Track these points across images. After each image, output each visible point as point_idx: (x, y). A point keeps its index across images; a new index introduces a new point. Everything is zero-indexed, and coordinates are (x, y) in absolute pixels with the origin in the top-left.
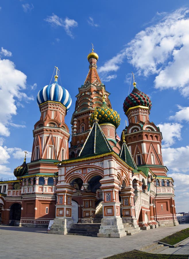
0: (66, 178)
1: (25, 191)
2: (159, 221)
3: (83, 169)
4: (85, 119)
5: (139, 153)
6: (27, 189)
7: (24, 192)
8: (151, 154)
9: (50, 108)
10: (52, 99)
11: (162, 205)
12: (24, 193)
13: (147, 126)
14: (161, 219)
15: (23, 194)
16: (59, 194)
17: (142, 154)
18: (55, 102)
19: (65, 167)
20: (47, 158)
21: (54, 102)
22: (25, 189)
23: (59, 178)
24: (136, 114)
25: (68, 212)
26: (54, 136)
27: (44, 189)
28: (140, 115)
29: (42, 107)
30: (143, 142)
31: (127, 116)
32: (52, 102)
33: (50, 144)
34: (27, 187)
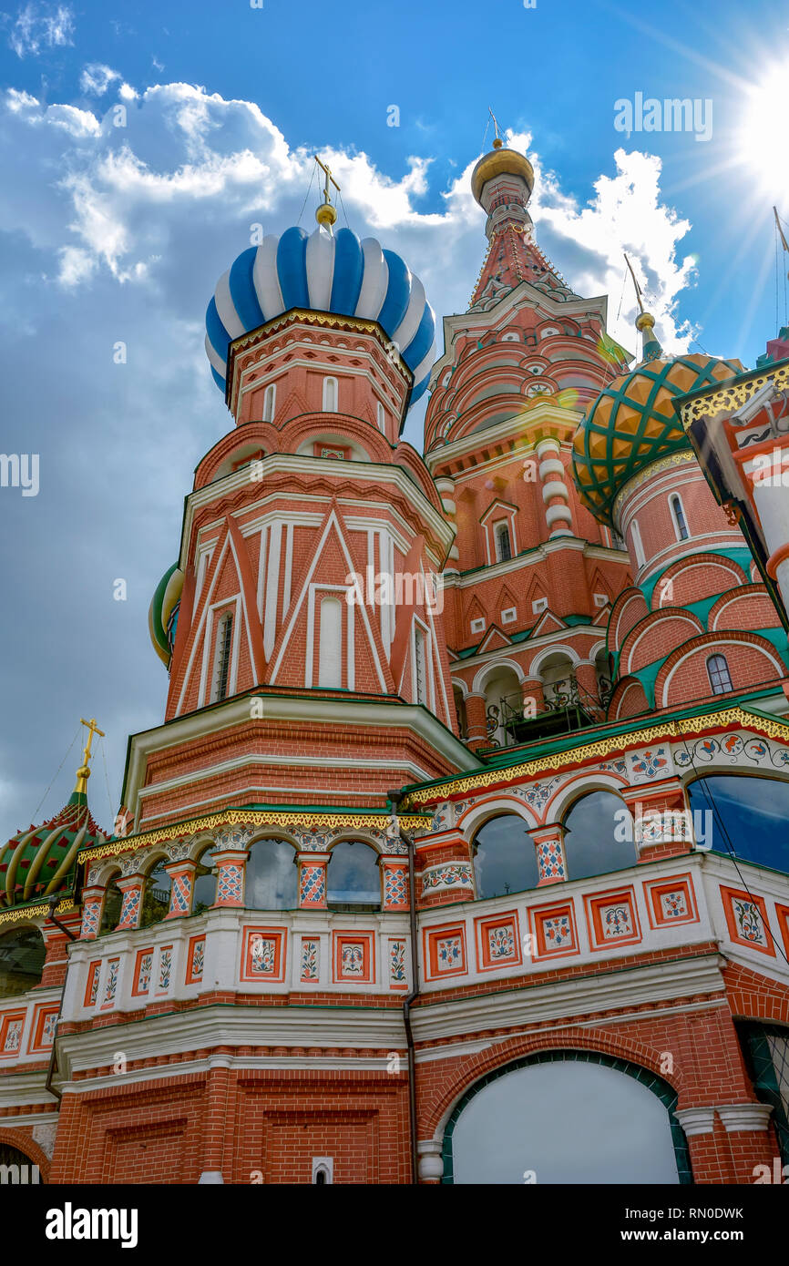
1: (101, 995)
4: (509, 477)
6: (126, 965)
7: (89, 1002)
9: (310, 356)
12: (96, 1010)
15: (80, 1028)
18: (341, 322)
20: (309, 684)
22: (104, 972)
26: (351, 523)
27: (295, 948)
32: (322, 319)
33: (324, 581)
34: (125, 945)
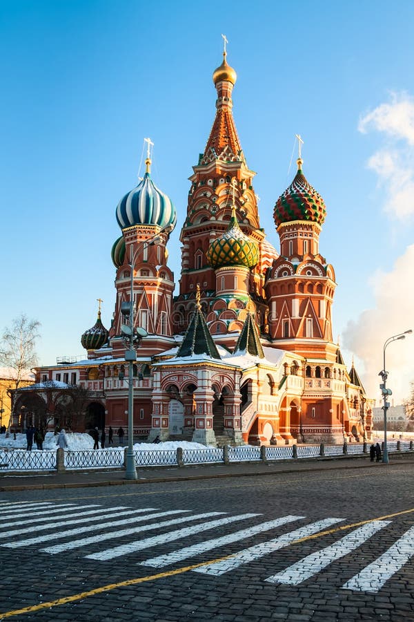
0: (162, 384)
1: (109, 386)
2: (304, 434)
3: (179, 376)
4: (203, 240)
5: (288, 317)
6: (112, 382)
8: (307, 319)
9: (141, 237)
10: (142, 221)
11: (314, 409)
12: (109, 388)
13: (305, 267)
14: (308, 431)
15: (107, 390)
16: (155, 402)
17: (292, 318)
18: (148, 227)
19: (161, 372)
21: (145, 227)
22: (109, 383)
23: (154, 383)
24: (292, 238)
25: (164, 423)
26: (148, 292)
28: (299, 240)
29: (126, 234)
30: (294, 297)
31: (280, 235)
32: (143, 227)
34: (112, 379)
